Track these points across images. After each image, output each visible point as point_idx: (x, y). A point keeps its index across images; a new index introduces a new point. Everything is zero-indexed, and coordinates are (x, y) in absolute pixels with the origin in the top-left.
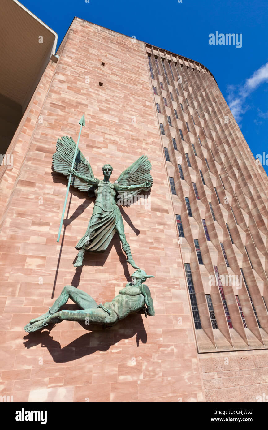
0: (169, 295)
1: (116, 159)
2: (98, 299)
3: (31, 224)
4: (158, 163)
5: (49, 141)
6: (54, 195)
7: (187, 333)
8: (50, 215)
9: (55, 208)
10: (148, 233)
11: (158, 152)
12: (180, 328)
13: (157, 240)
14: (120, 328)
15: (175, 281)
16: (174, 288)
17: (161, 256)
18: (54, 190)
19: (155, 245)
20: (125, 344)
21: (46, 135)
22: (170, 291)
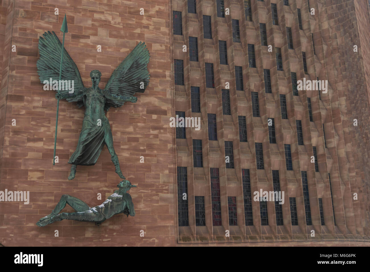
0: (156, 199)
1: (108, 50)
2: (91, 203)
3: (26, 141)
4: (161, 46)
5: (29, 38)
6: (44, 108)
7: (169, 228)
8: (42, 130)
9: (46, 122)
10: (141, 140)
11: (164, 29)
12: (163, 225)
13: (150, 147)
14: (110, 225)
15: (164, 186)
16: (162, 192)
17: (152, 163)
18: (43, 102)
19: (147, 152)
20: (114, 236)
21: (25, 30)
22: (157, 195)
